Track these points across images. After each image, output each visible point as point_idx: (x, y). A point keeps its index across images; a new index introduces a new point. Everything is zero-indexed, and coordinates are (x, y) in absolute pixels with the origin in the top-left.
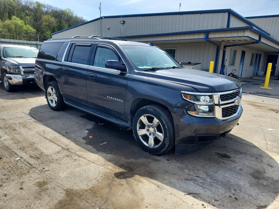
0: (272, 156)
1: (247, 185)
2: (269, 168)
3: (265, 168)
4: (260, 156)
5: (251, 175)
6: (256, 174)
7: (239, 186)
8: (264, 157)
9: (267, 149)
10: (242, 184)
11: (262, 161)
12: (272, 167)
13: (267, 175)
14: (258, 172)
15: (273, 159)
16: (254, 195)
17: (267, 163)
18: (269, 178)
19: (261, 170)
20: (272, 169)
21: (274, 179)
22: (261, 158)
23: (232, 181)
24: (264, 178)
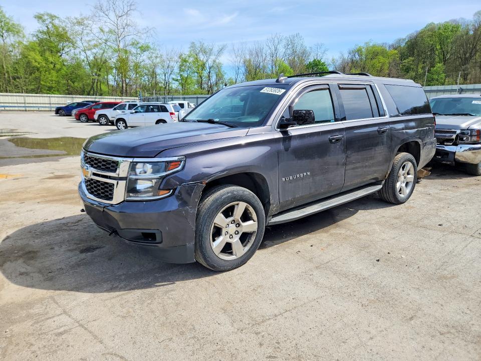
0: (34, 289)
1: (31, 243)
2: (23, 270)
3: (29, 268)
4: (51, 279)
5: (37, 251)
6: (32, 255)
7: (37, 238)
8: (44, 280)
9: (52, 297)
10: (36, 241)
11: (40, 272)
12: (21, 274)
13: (20, 261)
14: (32, 258)
15: (28, 286)
16: (19, 241)
17: (31, 275)
18: (16, 260)
19: (32, 262)
20: (20, 271)
21: (9, 263)
22: (46, 277)
23: (47, 237)
24: (20, 257)
